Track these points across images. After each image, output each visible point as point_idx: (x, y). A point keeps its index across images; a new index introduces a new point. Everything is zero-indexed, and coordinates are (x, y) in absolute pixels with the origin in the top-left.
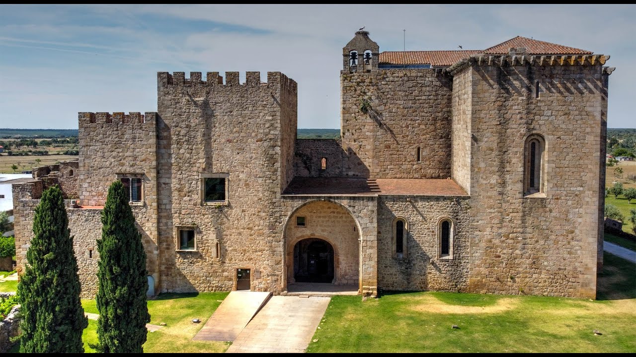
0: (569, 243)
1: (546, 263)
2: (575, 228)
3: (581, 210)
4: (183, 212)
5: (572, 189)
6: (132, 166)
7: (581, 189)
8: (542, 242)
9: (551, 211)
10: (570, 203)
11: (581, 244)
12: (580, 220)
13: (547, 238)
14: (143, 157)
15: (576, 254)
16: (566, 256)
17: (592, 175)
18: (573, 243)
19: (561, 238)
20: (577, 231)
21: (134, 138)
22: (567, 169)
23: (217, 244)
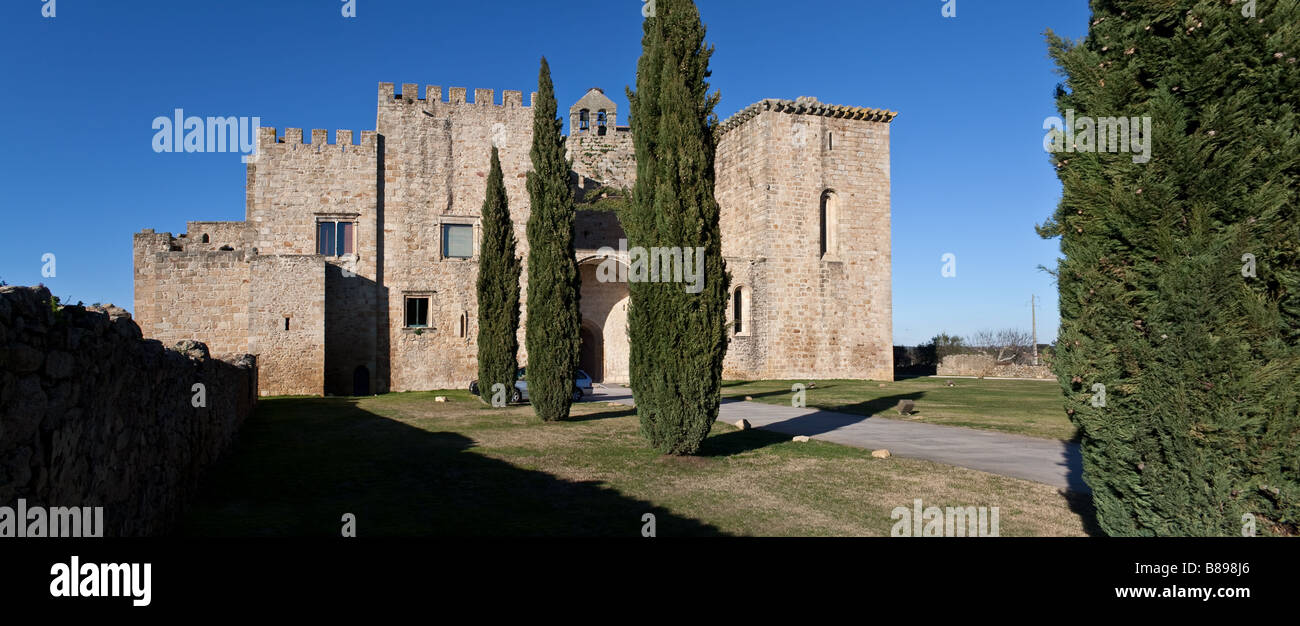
0: (866, 314)
1: (845, 339)
2: (871, 297)
3: (877, 278)
4: (413, 271)
5: (867, 253)
6: (341, 202)
7: (875, 253)
8: (840, 314)
9: (848, 277)
10: (865, 268)
11: (878, 315)
12: (876, 288)
13: (844, 309)
14: (358, 191)
15: (873, 327)
16: (865, 330)
17: (885, 237)
18: (871, 314)
19: (859, 309)
20: (873, 302)
21: (344, 166)
22: (862, 231)
23: (462, 316)
